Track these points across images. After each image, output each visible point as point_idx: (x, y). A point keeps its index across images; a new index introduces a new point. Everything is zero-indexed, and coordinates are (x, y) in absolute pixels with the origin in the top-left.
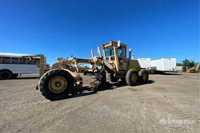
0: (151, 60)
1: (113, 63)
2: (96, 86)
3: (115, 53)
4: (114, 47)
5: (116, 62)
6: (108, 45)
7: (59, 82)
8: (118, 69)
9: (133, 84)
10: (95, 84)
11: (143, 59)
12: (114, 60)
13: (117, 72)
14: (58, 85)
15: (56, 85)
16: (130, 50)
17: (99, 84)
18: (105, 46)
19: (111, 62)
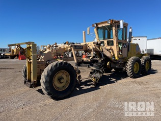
0: (147, 40)
1: (111, 49)
2: (96, 80)
3: (114, 36)
4: (114, 28)
5: (115, 48)
6: (104, 25)
7: (62, 78)
8: (118, 57)
9: (135, 76)
10: (95, 77)
11: (137, 38)
12: (113, 45)
13: (116, 60)
14: (62, 81)
15: (60, 81)
16: (130, 30)
17: (99, 77)
18: (99, 26)
19: (109, 47)
